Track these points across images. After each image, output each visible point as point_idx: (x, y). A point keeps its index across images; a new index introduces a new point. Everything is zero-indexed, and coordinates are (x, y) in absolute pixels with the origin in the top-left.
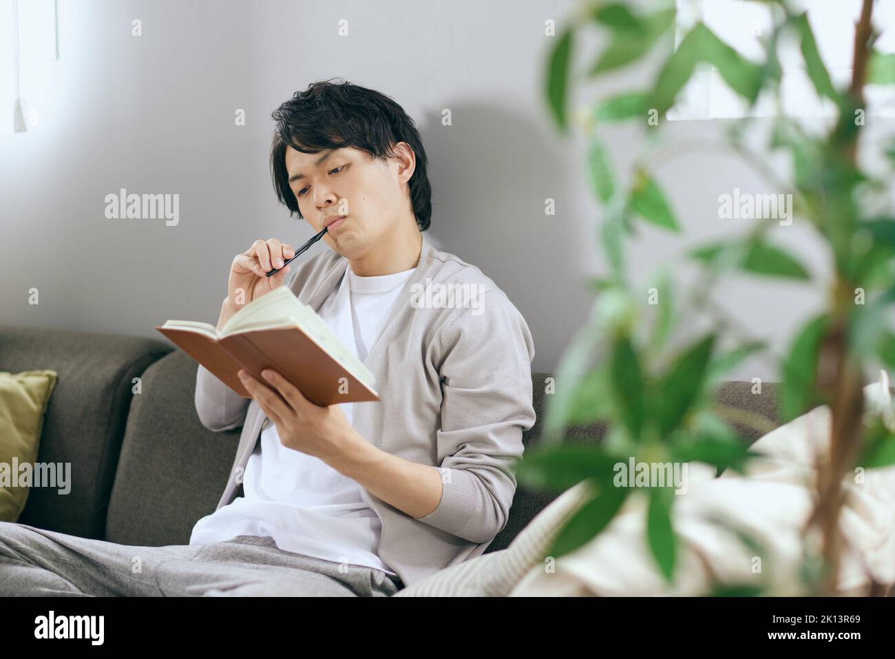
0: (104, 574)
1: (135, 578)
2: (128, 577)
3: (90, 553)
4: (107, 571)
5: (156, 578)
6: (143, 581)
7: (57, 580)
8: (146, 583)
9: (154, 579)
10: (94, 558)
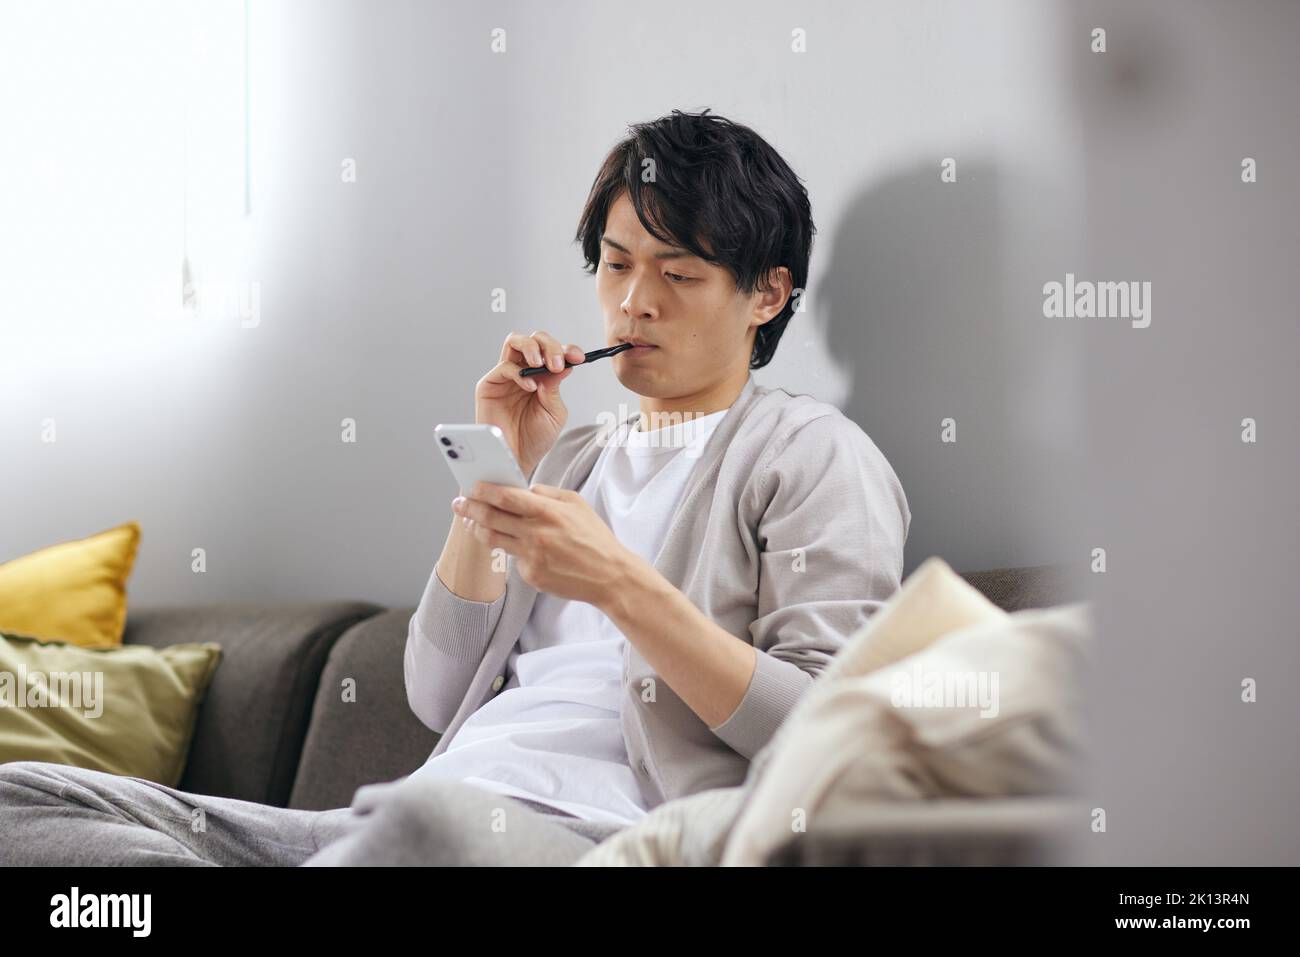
0: (243, 842)
1: (284, 843)
2: (276, 844)
3: (222, 812)
4: (247, 839)
5: (314, 838)
6: (296, 848)
7: (166, 842)
8: (300, 849)
9: (310, 841)
10: (228, 818)
